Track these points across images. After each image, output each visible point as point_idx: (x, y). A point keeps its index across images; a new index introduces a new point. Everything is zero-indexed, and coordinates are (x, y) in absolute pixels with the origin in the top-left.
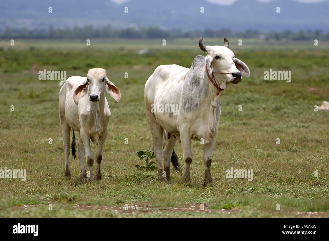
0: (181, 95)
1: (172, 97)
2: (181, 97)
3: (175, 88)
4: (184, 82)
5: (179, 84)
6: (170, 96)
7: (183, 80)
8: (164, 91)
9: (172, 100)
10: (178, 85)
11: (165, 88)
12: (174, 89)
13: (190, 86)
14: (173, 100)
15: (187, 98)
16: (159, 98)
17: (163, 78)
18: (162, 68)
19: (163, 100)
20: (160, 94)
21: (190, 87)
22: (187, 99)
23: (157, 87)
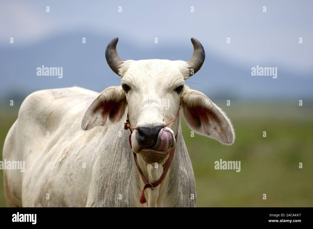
0: (94, 173)
1: (72, 177)
2: (93, 179)
3: (79, 152)
4: (103, 140)
5: (91, 142)
6: (66, 174)
7: (101, 134)
8: (49, 159)
9: (70, 185)
10: (88, 145)
11: (51, 151)
12: (77, 155)
13: (117, 152)
14: (72, 187)
15: (106, 183)
16: (37, 178)
17: (44, 124)
18: (40, 98)
19: (46, 183)
20: (39, 167)
21: (116, 154)
22: (107, 186)
23: (28, 149)
